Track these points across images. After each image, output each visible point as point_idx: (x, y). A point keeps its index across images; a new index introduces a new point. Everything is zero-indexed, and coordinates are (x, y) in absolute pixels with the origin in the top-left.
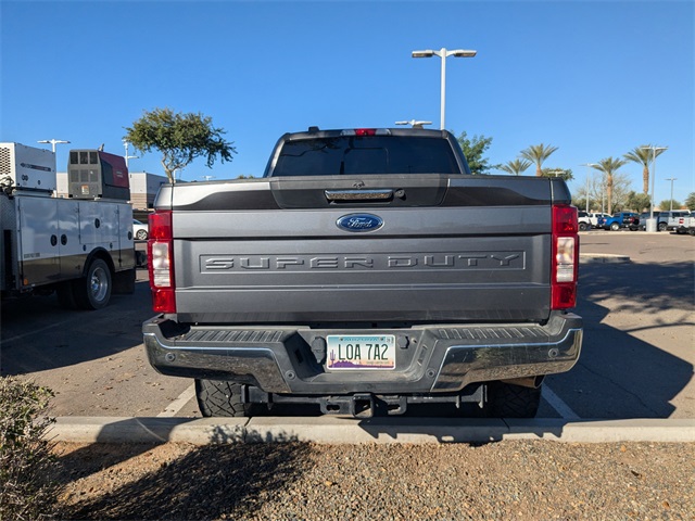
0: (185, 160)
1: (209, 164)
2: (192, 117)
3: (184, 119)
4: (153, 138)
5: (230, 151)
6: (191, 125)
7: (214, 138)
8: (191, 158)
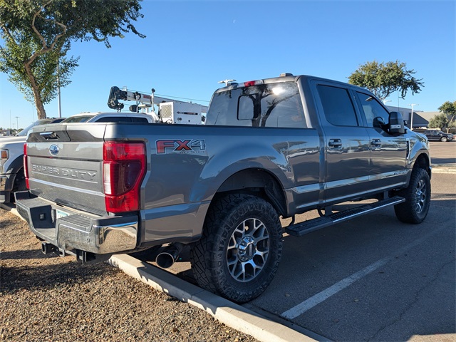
0: (384, 95)
1: (403, 96)
2: (391, 64)
3: (385, 66)
4: (361, 82)
5: (419, 85)
6: (389, 70)
7: (406, 77)
8: (388, 93)
